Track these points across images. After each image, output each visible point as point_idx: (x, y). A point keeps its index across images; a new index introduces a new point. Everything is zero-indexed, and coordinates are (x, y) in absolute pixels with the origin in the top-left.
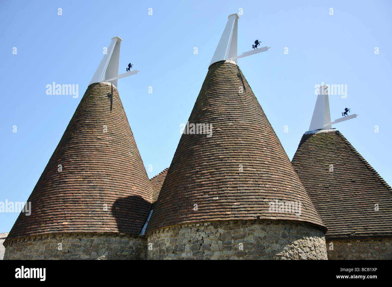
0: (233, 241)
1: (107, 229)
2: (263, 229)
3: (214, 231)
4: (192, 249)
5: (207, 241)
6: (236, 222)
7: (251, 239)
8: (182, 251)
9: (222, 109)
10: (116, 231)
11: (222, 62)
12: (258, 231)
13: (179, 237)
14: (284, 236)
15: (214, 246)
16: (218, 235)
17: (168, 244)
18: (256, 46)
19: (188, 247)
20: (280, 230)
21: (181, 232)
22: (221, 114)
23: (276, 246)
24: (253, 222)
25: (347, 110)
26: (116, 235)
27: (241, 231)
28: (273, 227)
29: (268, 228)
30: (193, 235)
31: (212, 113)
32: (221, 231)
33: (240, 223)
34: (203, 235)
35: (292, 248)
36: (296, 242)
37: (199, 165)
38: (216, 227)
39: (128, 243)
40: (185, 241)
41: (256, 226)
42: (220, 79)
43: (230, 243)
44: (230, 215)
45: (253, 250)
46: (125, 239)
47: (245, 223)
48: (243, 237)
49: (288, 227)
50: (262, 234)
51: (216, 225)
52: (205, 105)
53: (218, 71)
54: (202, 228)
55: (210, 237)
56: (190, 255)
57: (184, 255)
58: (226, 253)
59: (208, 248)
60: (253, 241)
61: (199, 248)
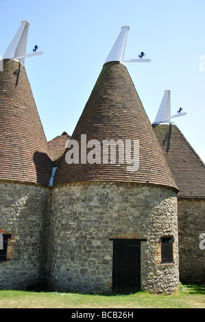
0: (129, 197)
1: (27, 180)
2: (149, 190)
3: (117, 188)
4: (99, 200)
5: (110, 195)
6: (132, 184)
7: (141, 196)
8: (91, 201)
9: (119, 99)
10: (35, 181)
11: (118, 62)
12: (146, 190)
13: (89, 190)
14: (161, 196)
15: (116, 199)
16: (119, 192)
17: (78, 195)
18: (141, 56)
19: (95, 198)
20: (158, 191)
21: (90, 187)
22: (117, 103)
23: (156, 202)
24: (144, 185)
25: (181, 109)
26: (33, 184)
27: (135, 190)
28: (155, 189)
29: (152, 190)
30: (101, 190)
31: (111, 101)
32: (122, 189)
33: (135, 185)
34: (108, 190)
35: (165, 204)
36: (167, 200)
38: (118, 186)
40: (93, 194)
41: (145, 188)
42: (116, 75)
43: (127, 198)
44: (129, 179)
45: (142, 204)
46: (39, 188)
47: (138, 185)
48: (136, 194)
49: (163, 190)
50: (149, 194)
51: (118, 184)
52: (105, 94)
53: (113, 68)
54: (108, 186)
55: (113, 192)
56: (97, 204)
57: (92, 204)
58: (124, 204)
59: (111, 200)
60: (142, 198)
61: (104, 200)
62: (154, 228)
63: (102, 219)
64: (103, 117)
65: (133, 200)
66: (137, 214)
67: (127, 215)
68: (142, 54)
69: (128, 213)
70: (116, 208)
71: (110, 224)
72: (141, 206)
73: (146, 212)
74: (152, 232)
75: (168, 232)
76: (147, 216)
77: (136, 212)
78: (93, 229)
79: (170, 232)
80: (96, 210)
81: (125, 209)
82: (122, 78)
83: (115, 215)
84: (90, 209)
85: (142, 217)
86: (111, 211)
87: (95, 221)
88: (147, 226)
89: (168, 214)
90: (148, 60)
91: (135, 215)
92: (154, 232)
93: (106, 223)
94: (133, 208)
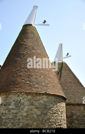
0: (34, 102)
2: (47, 98)
3: (26, 97)
4: (15, 104)
5: (22, 101)
6: (36, 93)
7: (42, 102)
8: (10, 105)
9: (30, 44)
12: (45, 98)
13: (9, 98)
14: (55, 102)
15: (26, 103)
16: (28, 99)
18: (44, 23)
19: (13, 103)
20: (53, 99)
21: (10, 96)
22: (29, 46)
23: (51, 105)
24: (43, 94)
27: (38, 97)
28: (51, 97)
29: (49, 97)
30: (16, 98)
31: (26, 45)
32: (29, 97)
33: (38, 94)
34: (21, 98)
35: (57, 107)
36: (58, 104)
37: (20, 67)
38: (27, 95)
40: (12, 100)
41: (44, 96)
42: (29, 31)
43: (33, 103)
44: (34, 91)
45: (43, 106)
47: (40, 94)
48: (39, 100)
49: (56, 97)
50: (47, 100)
51: (27, 94)
52: (22, 41)
53: (28, 28)
54: (21, 95)
55: (24, 99)
56: (14, 107)
57: (10, 107)
58: (31, 107)
59: (23, 104)
60: (43, 102)
61: (18, 104)
62: (50, 122)
63: (16, 117)
64: (20, 54)
65: (36, 104)
66: (39, 113)
67: (33, 114)
68: (45, 21)
69: (33, 112)
70: (25, 110)
71: (21, 121)
72: (42, 108)
73: (45, 111)
74: (49, 125)
75: (59, 125)
76: (46, 114)
77: (39, 112)
78: (10, 124)
79: (61, 125)
80: (13, 111)
81: (31, 110)
82: (33, 33)
83: (25, 114)
84: (9, 111)
85: (42, 115)
86: (22, 112)
87: (11, 119)
88: (46, 121)
89: (59, 113)
90: (48, 25)
91: (38, 114)
92: (50, 125)
93: (19, 119)
94: (36, 109)
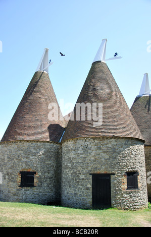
0: (102, 146)
1: (44, 139)
2: (116, 141)
3: (93, 141)
4: (83, 149)
5: (89, 146)
6: (103, 137)
7: (110, 145)
8: (78, 150)
9: (98, 84)
10: (48, 140)
11: (100, 61)
12: (113, 142)
13: (77, 143)
14: (125, 144)
15: (93, 148)
16: (95, 143)
17: (72, 147)
19: (81, 148)
20: (124, 141)
21: (78, 141)
22: (97, 87)
23: (122, 149)
24: (111, 138)
26: (48, 142)
27: (106, 141)
28: (121, 140)
29: (118, 141)
30: (83, 143)
31: (93, 86)
32: (96, 141)
33: (105, 138)
34: (88, 143)
35: (129, 150)
36: (131, 147)
39: (53, 146)
40: (80, 146)
41: (113, 140)
42: (97, 70)
43: (100, 147)
44: (101, 134)
45: (111, 150)
46: (52, 144)
47: (107, 138)
48: (106, 144)
49: (127, 140)
50: (115, 143)
51: (94, 139)
52: (90, 82)
53: (96, 66)
54: (88, 140)
55: (91, 144)
56: (82, 152)
57: (79, 152)
58: (98, 151)
59: (90, 149)
60: (111, 146)
61: (86, 149)
62: (120, 166)
63: (85, 161)
64: (88, 97)
65: (104, 148)
66: (107, 157)
67: (100, 158)
68: (116, 54)
69: (101, 157)
70: (93, 154)
71: (90, 165)
72: (110, 152)
73: (114, 155)
74: (119, 168)
75: (132, 168)
76: (115, 158)
77: (107, 156)
78: (80, 168)
79: (134, 168)
80: (81, 156)
81: (99, 155)
82: (101, 71)
83: (93, 158)
84: (78, 156)
85: (111, 159)
86: (90, 156)
87: (81, 163)
88: (115, 165)
89: (132, 156)
90: (120, 57)
91: (106, 158)
92: (120, 169)
93: (88, 164)
94: (104, 153)
